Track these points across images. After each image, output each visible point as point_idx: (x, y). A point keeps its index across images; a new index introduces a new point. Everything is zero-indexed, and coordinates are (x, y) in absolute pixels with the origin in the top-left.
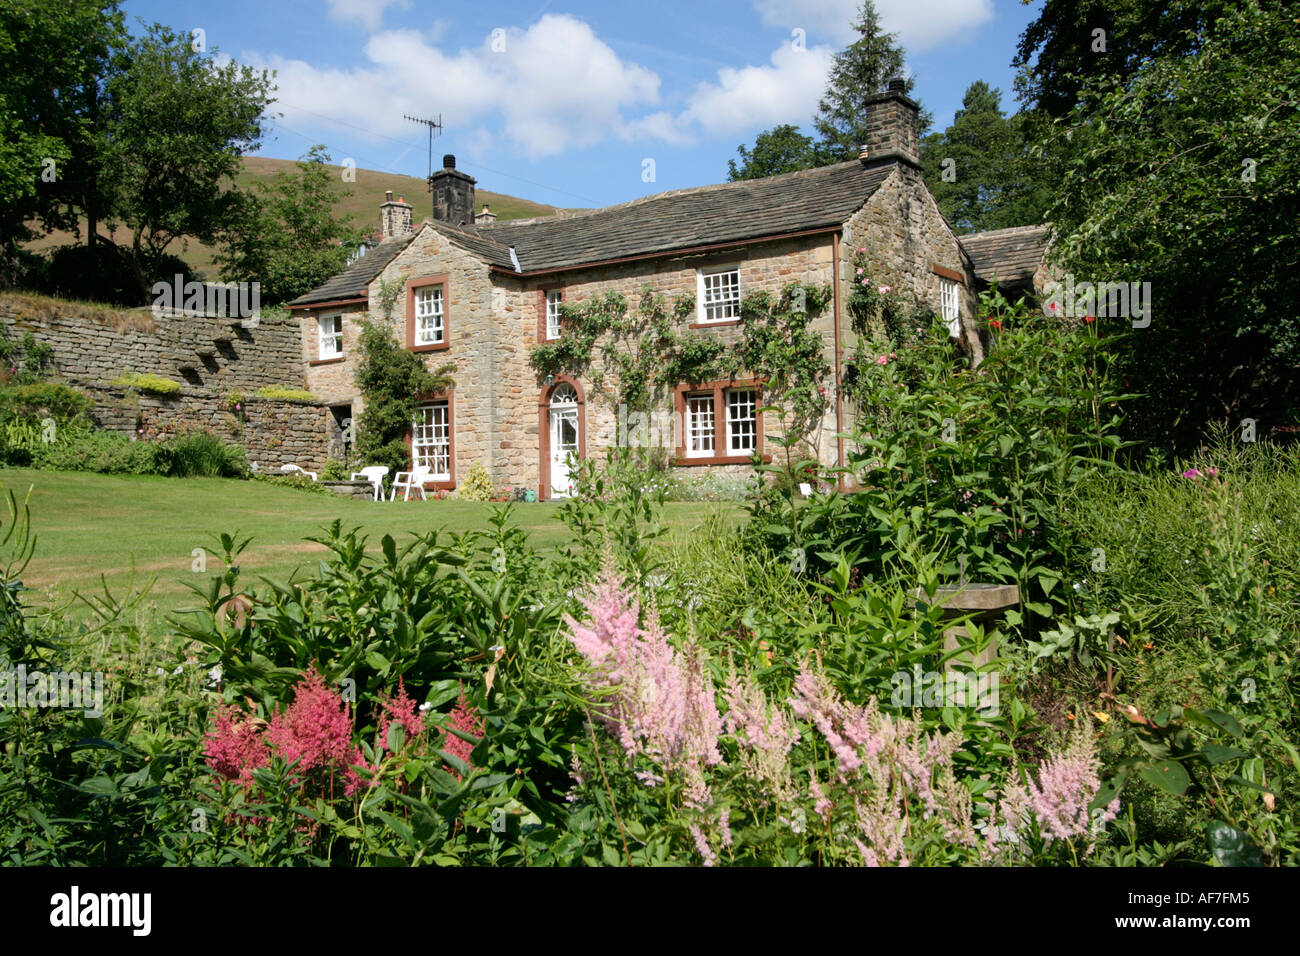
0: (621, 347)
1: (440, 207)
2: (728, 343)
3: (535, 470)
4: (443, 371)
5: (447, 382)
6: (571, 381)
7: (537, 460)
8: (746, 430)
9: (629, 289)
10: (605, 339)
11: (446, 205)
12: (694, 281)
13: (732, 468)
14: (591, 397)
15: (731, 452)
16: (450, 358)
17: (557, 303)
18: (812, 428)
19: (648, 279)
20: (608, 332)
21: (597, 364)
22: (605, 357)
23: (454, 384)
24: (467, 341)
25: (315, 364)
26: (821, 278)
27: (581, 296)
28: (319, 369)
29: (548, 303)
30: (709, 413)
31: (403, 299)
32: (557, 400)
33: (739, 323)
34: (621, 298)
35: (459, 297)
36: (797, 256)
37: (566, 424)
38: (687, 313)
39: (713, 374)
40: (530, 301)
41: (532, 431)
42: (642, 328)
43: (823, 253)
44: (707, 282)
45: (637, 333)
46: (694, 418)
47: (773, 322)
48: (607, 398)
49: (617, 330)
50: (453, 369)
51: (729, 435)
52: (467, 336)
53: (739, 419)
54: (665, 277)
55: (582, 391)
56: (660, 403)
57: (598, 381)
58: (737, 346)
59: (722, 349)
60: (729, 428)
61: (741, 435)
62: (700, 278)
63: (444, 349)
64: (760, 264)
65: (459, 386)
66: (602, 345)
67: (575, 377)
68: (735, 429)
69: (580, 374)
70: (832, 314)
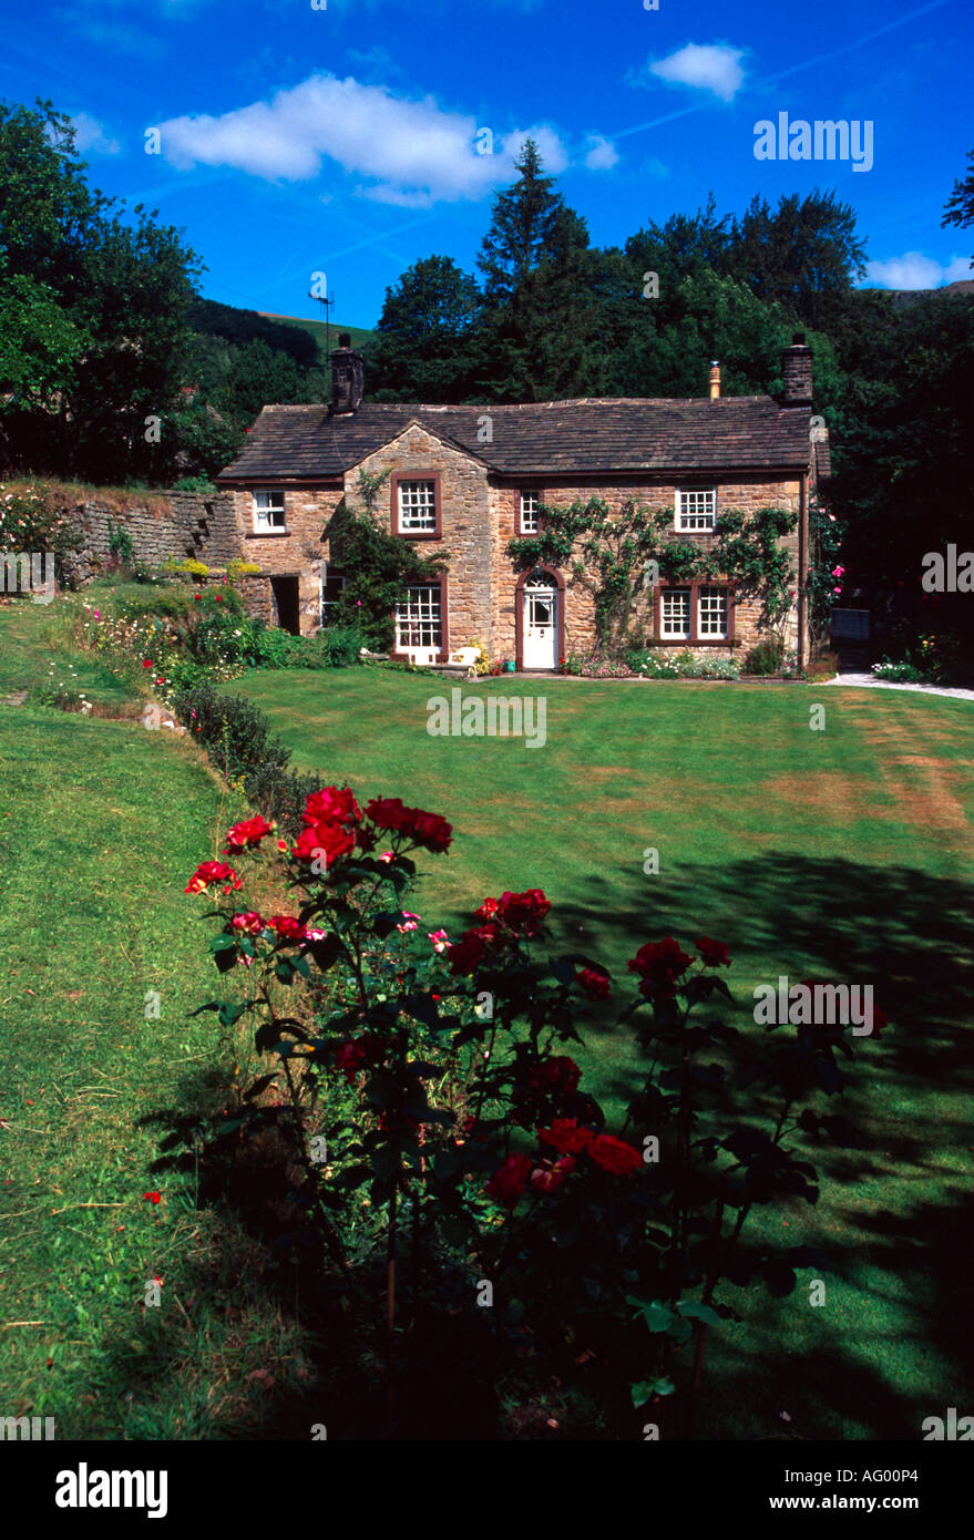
0: (602, 546)
1: (341, 385)
2: (704, 549)
3: (510, 644)
4: (436, 557)
5: (441, 567)
6: (551, 571)
7: (513, 636)
8: (714, 618)
9: (611, 497)
10: (585, 537)
11: (348, 384)
12: (673, 496)
13: (706, 648)
14: (570, 585)
15: (701, 636)
16: (442, 546)
17: (531, 501)
18: (777, 620)
19: (630, 491)
20: (589, 532)
21: (577, 558)
22: (585, 553)
23: (447, 570)
24: (462, 533)
25: (251, 536)
26: (790, 505)
27: (562, 499)
28: (257, 542)
29: (522, 501)
30: (682, 603)
31: (385, 490)
32: (530, 585)
33: (714, 534)
34: (603, 503)
35: (452, 493)
36: (768, 486)
37: (539, 607)
38: (667, 523)
39: (692, 574)
40: (506, 497)
41: (508, 610)
42: (623, 532)
43: (792, 487)
44: (684, 499)
45: (618, 535)
46: (667, 607)
47: (745, 536)
48: (587, 587)
49: (598, 531)
50: (447, 557)
51: (700, 622)
52: (462, 528)
53: (709, 610)
54: (646, 491)
55: (562, 579)
56: (640, 594)
57: (578, 572)
58: (713, 553)
59: (700, 554)
60: (699, 616)
61: (710, 622)
62: (678, 494)
63: (436, 537)
64: (736, 489)
65: (452, 572)
66: (583, 541)
67: (555, 568)
68: (705, 616)
69: (559, 565)
70: (796, 534)
